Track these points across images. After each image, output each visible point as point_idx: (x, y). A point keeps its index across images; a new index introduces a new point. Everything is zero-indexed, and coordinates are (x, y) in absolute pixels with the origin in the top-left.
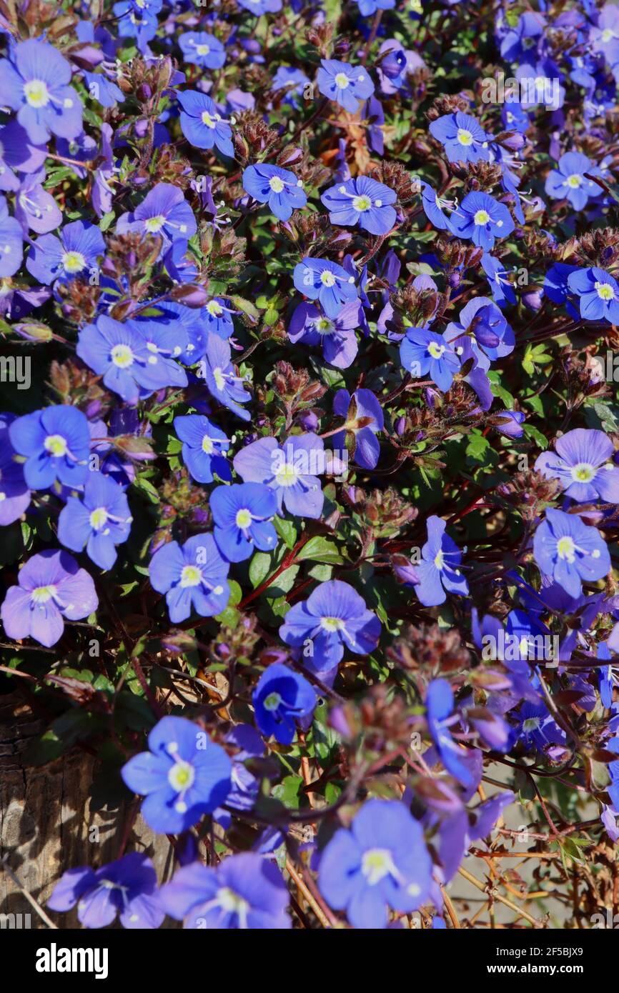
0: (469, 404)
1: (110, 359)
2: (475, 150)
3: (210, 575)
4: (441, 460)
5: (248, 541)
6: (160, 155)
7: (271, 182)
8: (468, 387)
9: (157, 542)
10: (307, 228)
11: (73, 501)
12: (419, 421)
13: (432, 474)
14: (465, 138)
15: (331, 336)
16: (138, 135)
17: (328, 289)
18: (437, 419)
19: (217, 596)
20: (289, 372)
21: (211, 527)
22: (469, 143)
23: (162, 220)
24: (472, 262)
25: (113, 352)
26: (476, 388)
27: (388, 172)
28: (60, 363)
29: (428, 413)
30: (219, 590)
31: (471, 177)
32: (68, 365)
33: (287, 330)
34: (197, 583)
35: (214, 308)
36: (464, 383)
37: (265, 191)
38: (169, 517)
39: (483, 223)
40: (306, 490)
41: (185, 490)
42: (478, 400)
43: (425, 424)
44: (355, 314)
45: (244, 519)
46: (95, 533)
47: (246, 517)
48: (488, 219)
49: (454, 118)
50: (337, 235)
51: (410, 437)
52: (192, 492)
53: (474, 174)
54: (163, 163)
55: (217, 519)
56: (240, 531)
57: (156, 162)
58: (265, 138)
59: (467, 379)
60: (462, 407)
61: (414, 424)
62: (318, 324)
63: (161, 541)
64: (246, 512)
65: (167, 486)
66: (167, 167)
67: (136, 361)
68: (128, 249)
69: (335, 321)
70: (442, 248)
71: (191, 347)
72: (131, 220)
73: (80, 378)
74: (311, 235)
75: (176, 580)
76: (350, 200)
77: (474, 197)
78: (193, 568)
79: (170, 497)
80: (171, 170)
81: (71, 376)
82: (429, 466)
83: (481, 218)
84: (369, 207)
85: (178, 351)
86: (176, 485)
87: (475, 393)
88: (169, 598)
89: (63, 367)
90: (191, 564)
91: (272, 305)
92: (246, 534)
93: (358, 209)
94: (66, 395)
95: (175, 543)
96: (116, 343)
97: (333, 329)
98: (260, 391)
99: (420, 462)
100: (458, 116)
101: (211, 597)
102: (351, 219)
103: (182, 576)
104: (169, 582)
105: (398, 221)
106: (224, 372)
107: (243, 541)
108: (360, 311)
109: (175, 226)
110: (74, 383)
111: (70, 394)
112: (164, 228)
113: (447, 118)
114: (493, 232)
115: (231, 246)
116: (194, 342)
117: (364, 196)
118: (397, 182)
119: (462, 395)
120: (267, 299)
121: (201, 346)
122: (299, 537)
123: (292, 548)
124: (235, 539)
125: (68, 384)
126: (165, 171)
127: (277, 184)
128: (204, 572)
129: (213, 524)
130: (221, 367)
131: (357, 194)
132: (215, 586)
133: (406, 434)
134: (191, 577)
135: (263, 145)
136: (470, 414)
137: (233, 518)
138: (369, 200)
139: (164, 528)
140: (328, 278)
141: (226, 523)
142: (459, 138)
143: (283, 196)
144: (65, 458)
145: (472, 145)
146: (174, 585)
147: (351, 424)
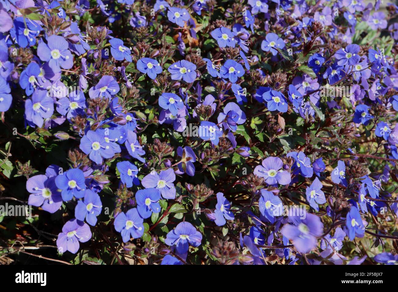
0: (227, 146)
1: (92, 148)
2: (229, 41)
3: (137, 223)
4: (218, 168)
5: (150, 210)
6: (104, 64)
7: (148, 65)
8: (227, 139)
9: (116, 213)
10: (163, 81)
11: (80, 202)
12: (209, 153)
13: (215, 174)
14: (225, 37)
15: (176, 120)
16: (95, 58)
17: (172, 105)
18: (216, 153)
19: (140, 231)
20: (159, 144)
21: (136, 206)
22: (227, 39)
23: (106, 87)
24: (228, 88)
25: (93, 145)
26: (230, 139)
27: (193, 57)
28: (72, 151)
29: (213, 150)
30: (140, 229)
31: (227, 54)
32: (75, 152)
33: (158, 119)
34: (132, 226)
35: (129, 118)
36: (226, 138)
37: (146, 68)
38: (120, 203)
39: (233, 72)
40: (169, 188)
41: (125, 192)
42: (231, 144)
43: (211, 155)
44: (184, 111)
45: (148, 202)
46: (89, 212)
47: (149, 201)
48: (234, 70)
49: (220, 29)
50: (175, 83)
51: (206, 160)
52: (128, 193)
53: (228, 53)
54: (105, 67)
55: (138, 203)
56: (147, 207)
57: (102, 66)
58: (145, 48)
59: (227, 136)
60: (225, 147)
61: (208, 155)
62: (170, 116)
63: (118, 212)
64: (149, 199)
65: (118, 191)
66: (106, 68)
67: (101, 148)
68: (96, 105)
69: (177, 115)
70: (216, 83)
71: (121, 137)
72: (94, 89)
73: (80, 156)
74: (165, 85)
75: (124, 226)
76: (179, 69)
77: (229, 62)
78: (130, 221)
79: (120, 196)
80: (108, 69)
81: (76, 155)
82: (214, 171)
83: (232, 70)
84: (186, 72)
85: (117, 140)
86: (122, 191)
87: (230, 142)
88: (122, 233)
89: (73, 152)
90: (129, 220)
91: (151, 112)
92: (149, 208)
93: (182, 73)
94: (75, 162)
95: (123, 213)
96: (94, 141)
97: (176, 117)
98: (149, 146)
99: (210, 169)
100: (222, 29)
101: (137, 231)
102: (179, 77)
103: (126, 224)
104: (122, 227)
105: (197, 76)
106: (135, 145)
107: (149, 210)
108: (186, 110)
109: (111, 90)
110: (78, 158)
111: (76, 162)
112: (107, 90)
113: (217, 29)
114: (236, 75)
115: (134, 93)
116: (122, 135)
117: (184, 68)
118: (196, 61)
119: (225, 143)
120: (150, 110)
121: (125, 136)
122: (168, 205)
123: (166, 210)
124: (145, 209)
125: (75, 159)
126: (106, 70)
127: (150, 66)
128: (134, 222)
129: (137, 204)
130: (133, 143)
131: (182, 67)
132: (139, 227)
133: (204, 159)
134: (129, 225)
135: (144, 50)
136: (228, 150)
137: (144, 202)
138: (186, 69)
139: (118, 207)
140: (172, 101)
141: (141, 204)
142: (223, 37)
143: (153, 70)
144: (76, 188)
145: (228, 39)
146: (124, 228)
147: (184, 160)
